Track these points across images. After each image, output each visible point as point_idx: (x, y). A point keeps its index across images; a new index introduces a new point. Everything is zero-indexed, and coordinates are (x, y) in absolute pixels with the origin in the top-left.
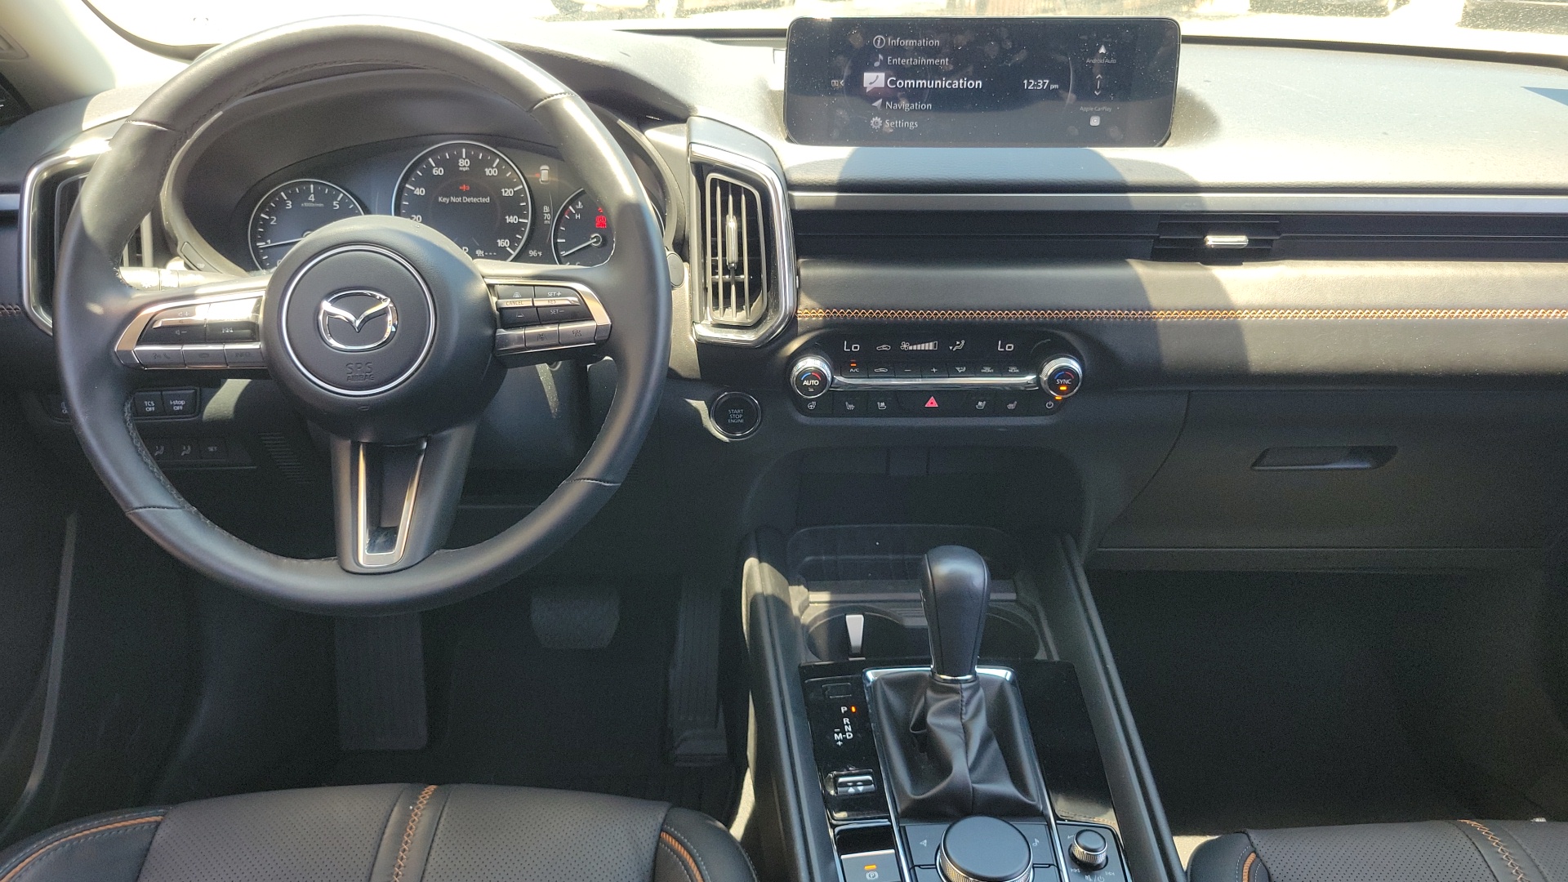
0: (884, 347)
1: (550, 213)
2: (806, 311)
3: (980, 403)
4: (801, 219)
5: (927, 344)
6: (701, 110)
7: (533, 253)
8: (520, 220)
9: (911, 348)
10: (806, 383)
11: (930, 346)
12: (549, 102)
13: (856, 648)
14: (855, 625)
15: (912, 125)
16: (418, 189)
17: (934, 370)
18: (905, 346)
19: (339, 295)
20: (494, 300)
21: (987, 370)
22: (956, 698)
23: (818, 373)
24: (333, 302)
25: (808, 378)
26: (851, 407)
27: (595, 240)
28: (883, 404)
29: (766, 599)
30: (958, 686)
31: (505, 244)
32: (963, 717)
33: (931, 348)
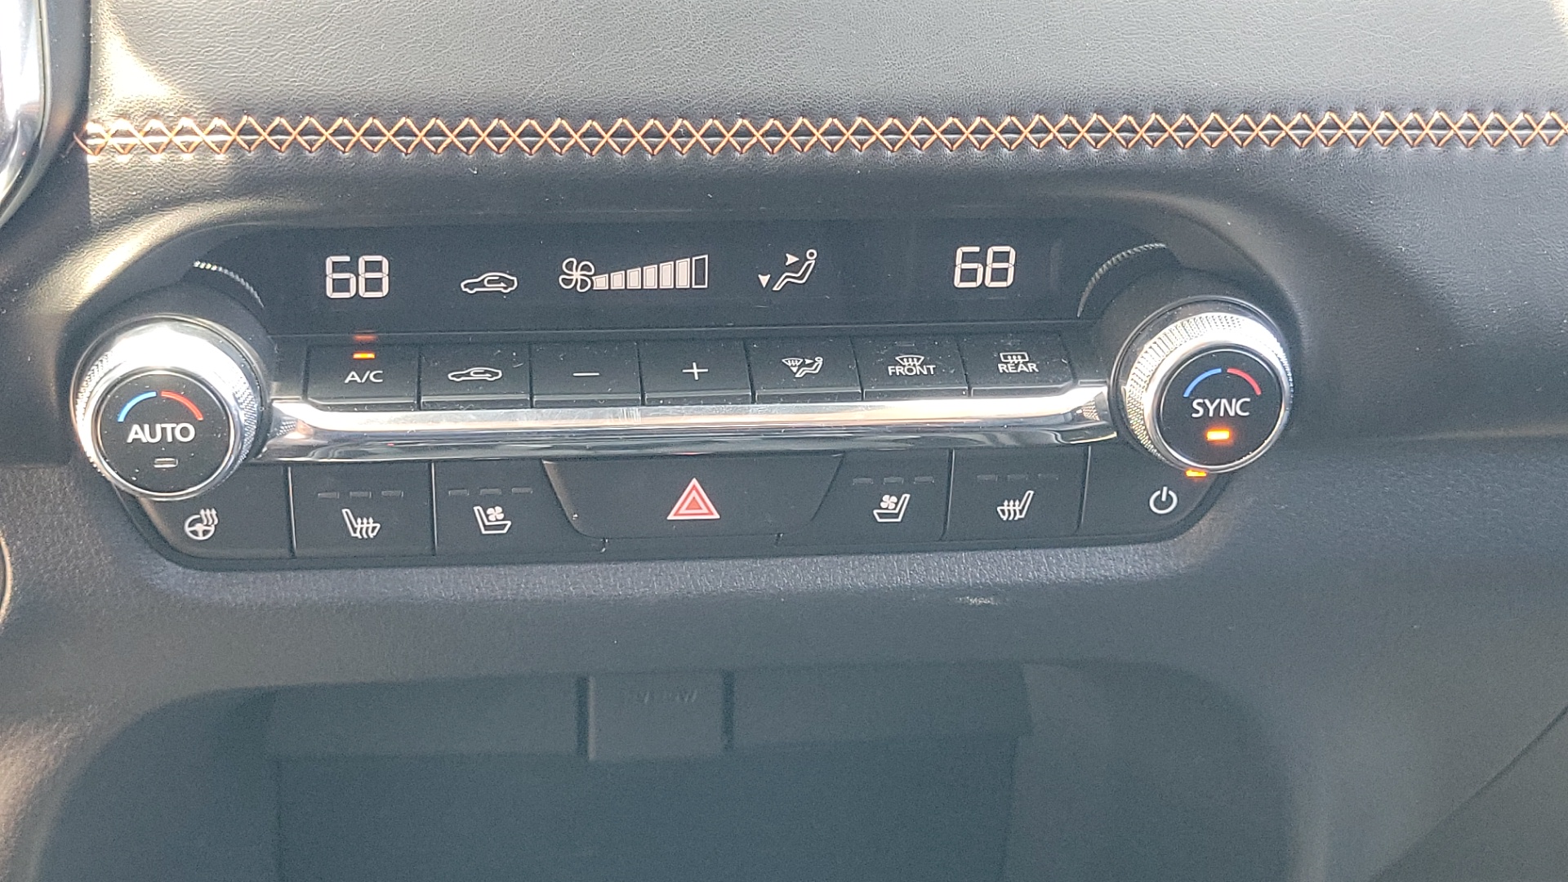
0: (491, 282)
3: (888, 502)
5: (666, 267)
9: (601, 282)
11: (676, 274)
17: (695, 371)
18: (577, 275)
25: (146, 416)
26: (365, 527)
28: (496, 513)
33: (683, 282)
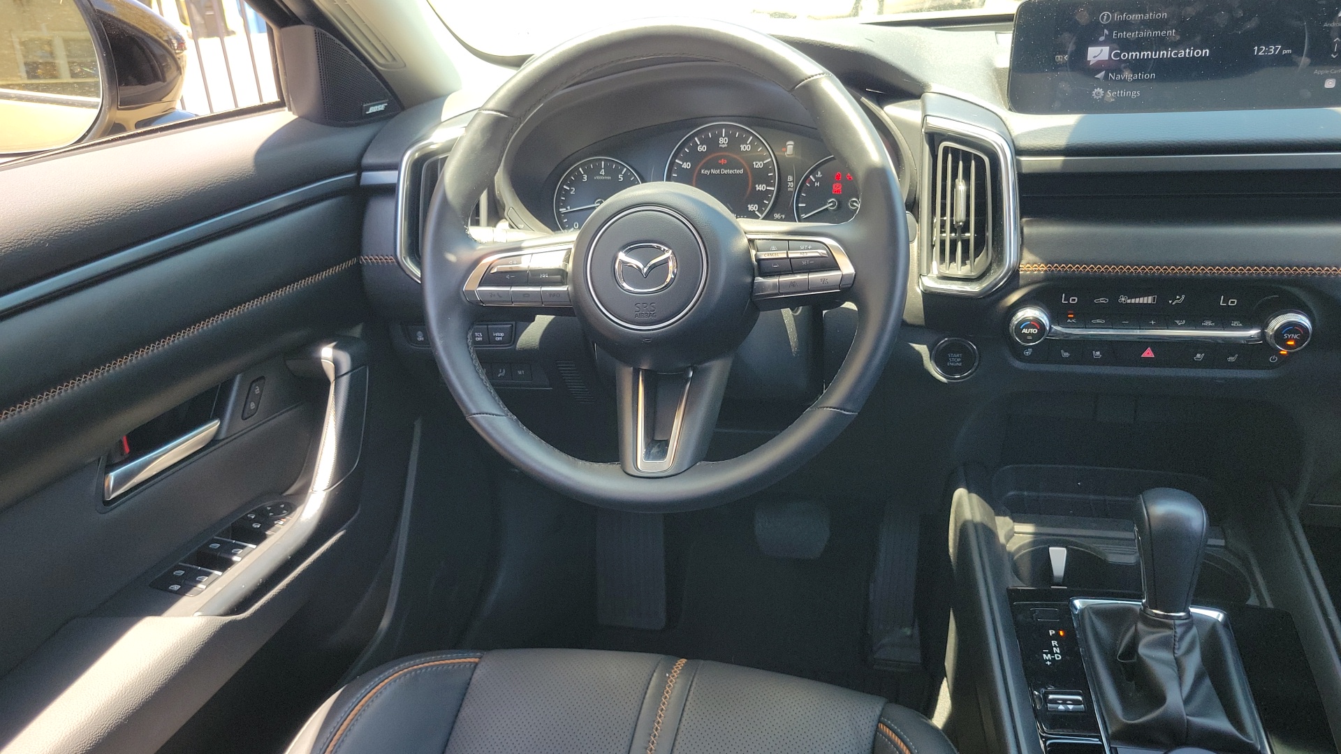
0: (1102, 300)
1: (793, 181)
2: (1028, 265)
3: (1198, 355)
4: (1026, 181)
5: (1146, 298)
6: (935, 87)
7: (777, 216)
8: (768, 188)
9: (1129, 301)
10: (1025, 331)
11: (1149, 300)
12: (810, 82)
13: (1059, 578)
14: (1058, 557)
15: (1134, 94)
16: (685, 163)
17: (1152, 322)
18: (1123, 299)
19: (630, 247)
20: (753, 252)
21: (1208, 323)
22: (1168, 632)
23: (1037, 323)
24: (627, 252)
25: (1026, 327)
26: (1066, 355)
27: (831, 204)
28: (1098, 353)
29: (976, 525)
30: (1172, 622)
31: (754, 208)
32: (1176, 651)
33: (1150, 302)
